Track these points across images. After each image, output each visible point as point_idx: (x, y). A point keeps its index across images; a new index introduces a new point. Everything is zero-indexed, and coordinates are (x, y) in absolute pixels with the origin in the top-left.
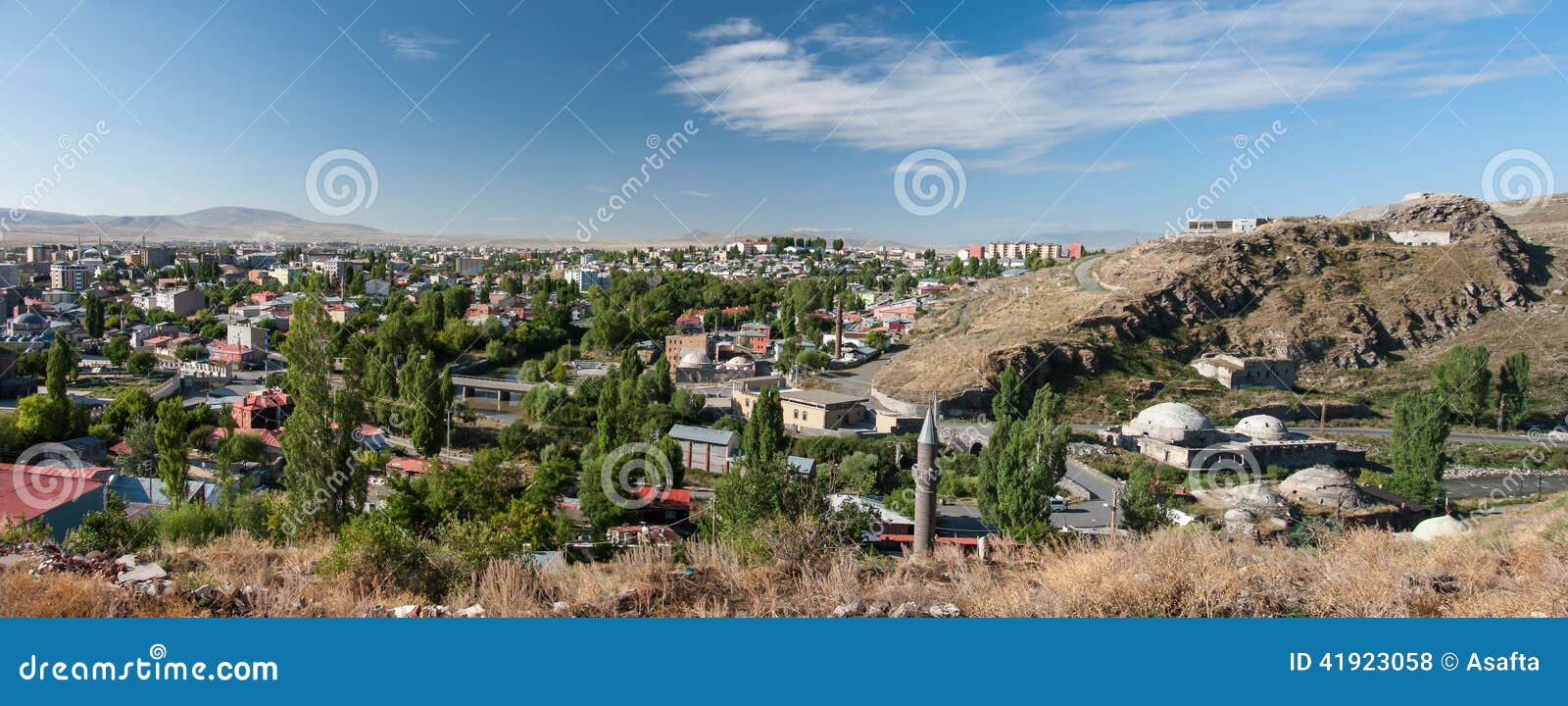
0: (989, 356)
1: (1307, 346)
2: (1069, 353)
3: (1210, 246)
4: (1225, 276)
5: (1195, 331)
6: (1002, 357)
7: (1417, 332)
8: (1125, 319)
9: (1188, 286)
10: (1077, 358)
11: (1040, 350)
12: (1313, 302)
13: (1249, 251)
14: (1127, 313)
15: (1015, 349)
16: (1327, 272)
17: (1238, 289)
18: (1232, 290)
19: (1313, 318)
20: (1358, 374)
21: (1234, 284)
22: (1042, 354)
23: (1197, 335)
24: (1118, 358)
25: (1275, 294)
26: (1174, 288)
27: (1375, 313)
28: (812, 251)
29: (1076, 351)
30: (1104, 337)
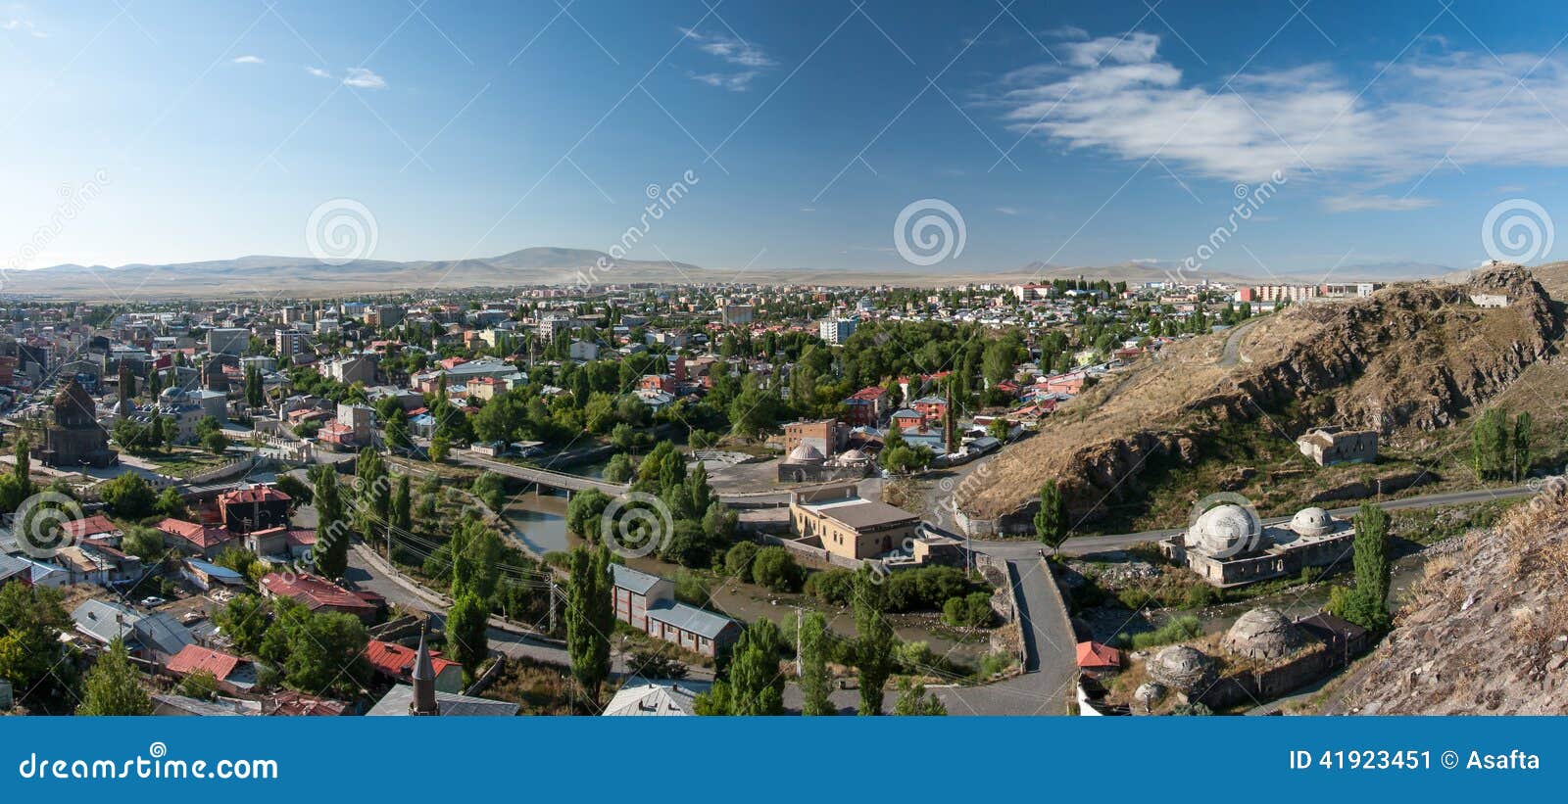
0: (1076, 455)
1: (1397, 411)
2: (1167, 443)
3: (1330, 312)
4: (1337, 345)
5: (1307, 403)
6: (1090, 454)
7: (1480, 389)
8: (1237, 398)
9: (1302, 357)
10: (1175, 448)
11: (1133, 444)
12: (1406, 368)
13: (1363, 316)
14: (1241, 390)
15: (1104, 444)
16: (1420, 336)
17: (1347, 357)
18: (1341, 359)
19: (1404, 382)
20: (1434, 435)
21: (1344, 352)
22: (1135, 448)
23: (1308, 408)
24: (1220, 442)
25: (1377, 360)
26: (1291, 360)
27: (1452, 373)
28: (1093, 294)
29: (1174, 441)
30: (1214, 419)
